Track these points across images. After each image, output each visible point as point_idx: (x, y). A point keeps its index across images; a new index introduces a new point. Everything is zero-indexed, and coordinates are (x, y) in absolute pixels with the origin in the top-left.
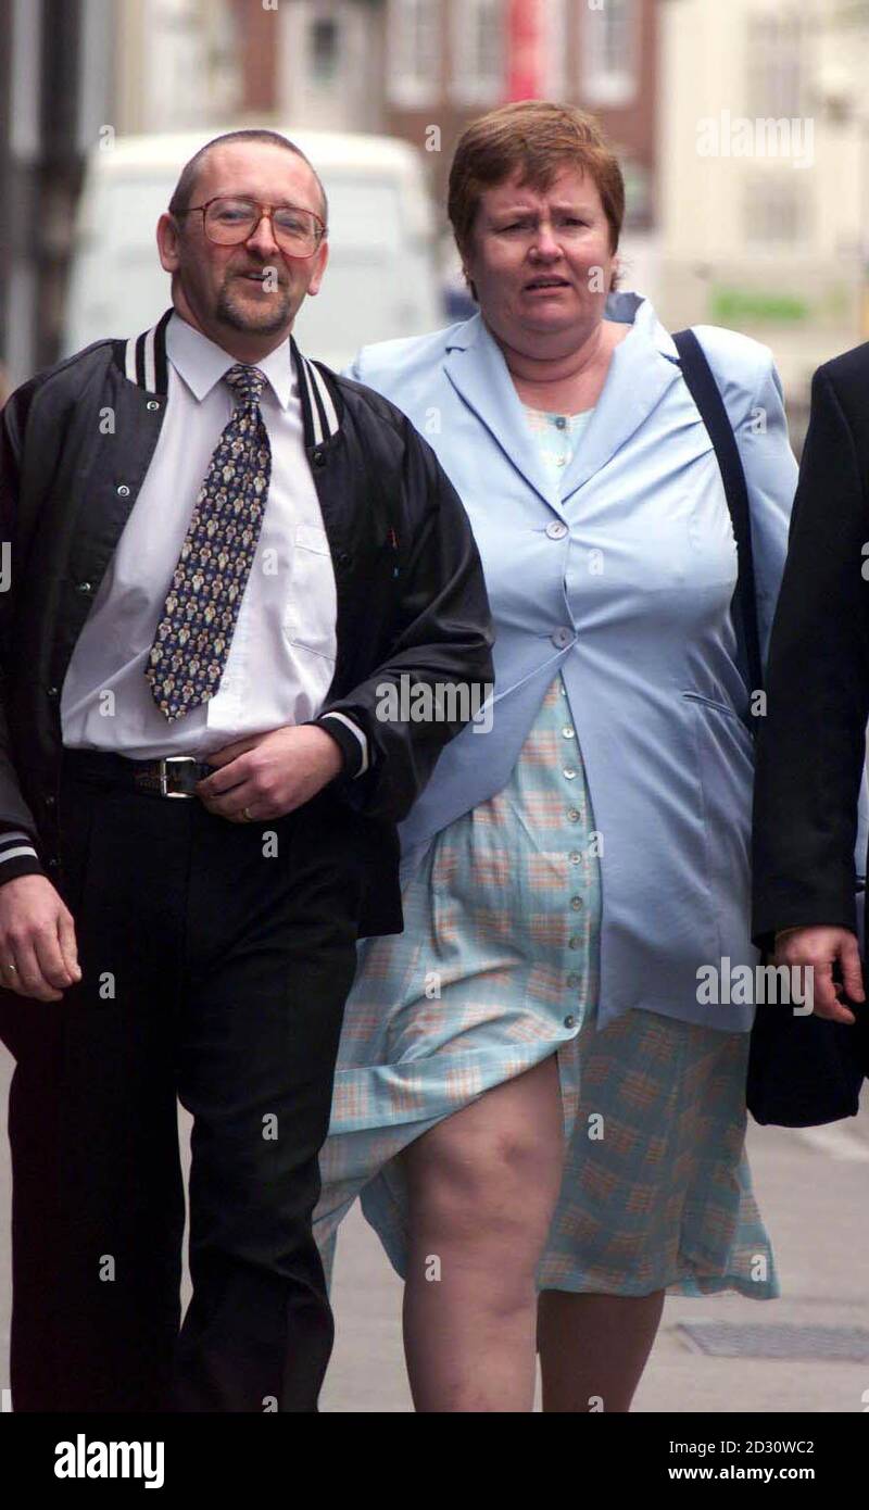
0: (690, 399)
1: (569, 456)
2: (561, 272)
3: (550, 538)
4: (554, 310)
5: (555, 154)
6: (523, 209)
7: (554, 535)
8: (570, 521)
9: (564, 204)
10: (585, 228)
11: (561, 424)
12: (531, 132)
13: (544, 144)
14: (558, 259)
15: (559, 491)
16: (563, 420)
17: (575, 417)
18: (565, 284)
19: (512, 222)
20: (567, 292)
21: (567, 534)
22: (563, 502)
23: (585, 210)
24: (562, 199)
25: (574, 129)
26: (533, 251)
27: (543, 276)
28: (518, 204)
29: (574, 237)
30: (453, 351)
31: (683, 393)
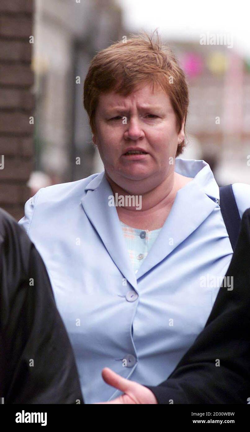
0: (223, 224)
1: (146, 254)
2: (143, 145)
3: (127, 301)
4: (140, 168)
5: (140, 76)
6: (122, 108)
7: (129, 299)
8: (140, 293)
9: (145, 105)
10: (158, 119)
11: (143, 236)
12: (129, 61)
13: (135, 69)
14: (141, 138)
15: (136, 275)
16: (144, 233)
17: (151, 232)
18: (145, 153)
19: (115, 115)
20: (147, 157)
21: (137, 299)
22: (139, 280)
23: (158, 109)
24: (145, 102)
25: (155, 59)
26: (126, 134)
27: (132, 148)
28: (119, 105)
29: (152, 125)
30: (88, 192)
31: (219, 219)
